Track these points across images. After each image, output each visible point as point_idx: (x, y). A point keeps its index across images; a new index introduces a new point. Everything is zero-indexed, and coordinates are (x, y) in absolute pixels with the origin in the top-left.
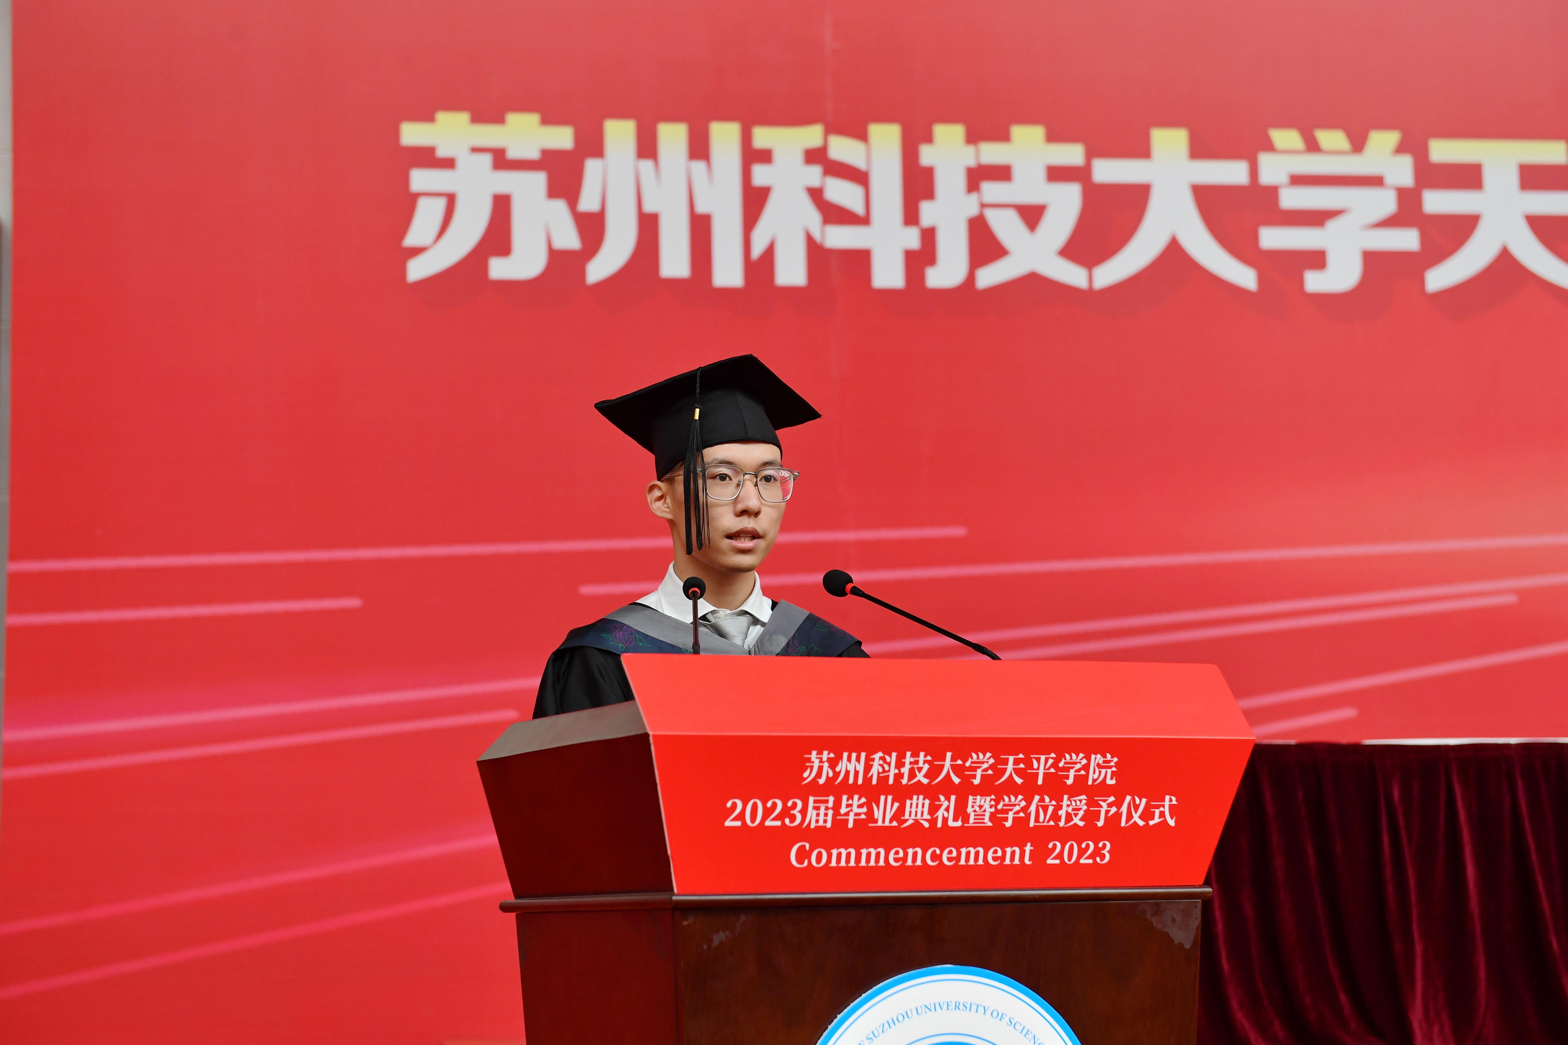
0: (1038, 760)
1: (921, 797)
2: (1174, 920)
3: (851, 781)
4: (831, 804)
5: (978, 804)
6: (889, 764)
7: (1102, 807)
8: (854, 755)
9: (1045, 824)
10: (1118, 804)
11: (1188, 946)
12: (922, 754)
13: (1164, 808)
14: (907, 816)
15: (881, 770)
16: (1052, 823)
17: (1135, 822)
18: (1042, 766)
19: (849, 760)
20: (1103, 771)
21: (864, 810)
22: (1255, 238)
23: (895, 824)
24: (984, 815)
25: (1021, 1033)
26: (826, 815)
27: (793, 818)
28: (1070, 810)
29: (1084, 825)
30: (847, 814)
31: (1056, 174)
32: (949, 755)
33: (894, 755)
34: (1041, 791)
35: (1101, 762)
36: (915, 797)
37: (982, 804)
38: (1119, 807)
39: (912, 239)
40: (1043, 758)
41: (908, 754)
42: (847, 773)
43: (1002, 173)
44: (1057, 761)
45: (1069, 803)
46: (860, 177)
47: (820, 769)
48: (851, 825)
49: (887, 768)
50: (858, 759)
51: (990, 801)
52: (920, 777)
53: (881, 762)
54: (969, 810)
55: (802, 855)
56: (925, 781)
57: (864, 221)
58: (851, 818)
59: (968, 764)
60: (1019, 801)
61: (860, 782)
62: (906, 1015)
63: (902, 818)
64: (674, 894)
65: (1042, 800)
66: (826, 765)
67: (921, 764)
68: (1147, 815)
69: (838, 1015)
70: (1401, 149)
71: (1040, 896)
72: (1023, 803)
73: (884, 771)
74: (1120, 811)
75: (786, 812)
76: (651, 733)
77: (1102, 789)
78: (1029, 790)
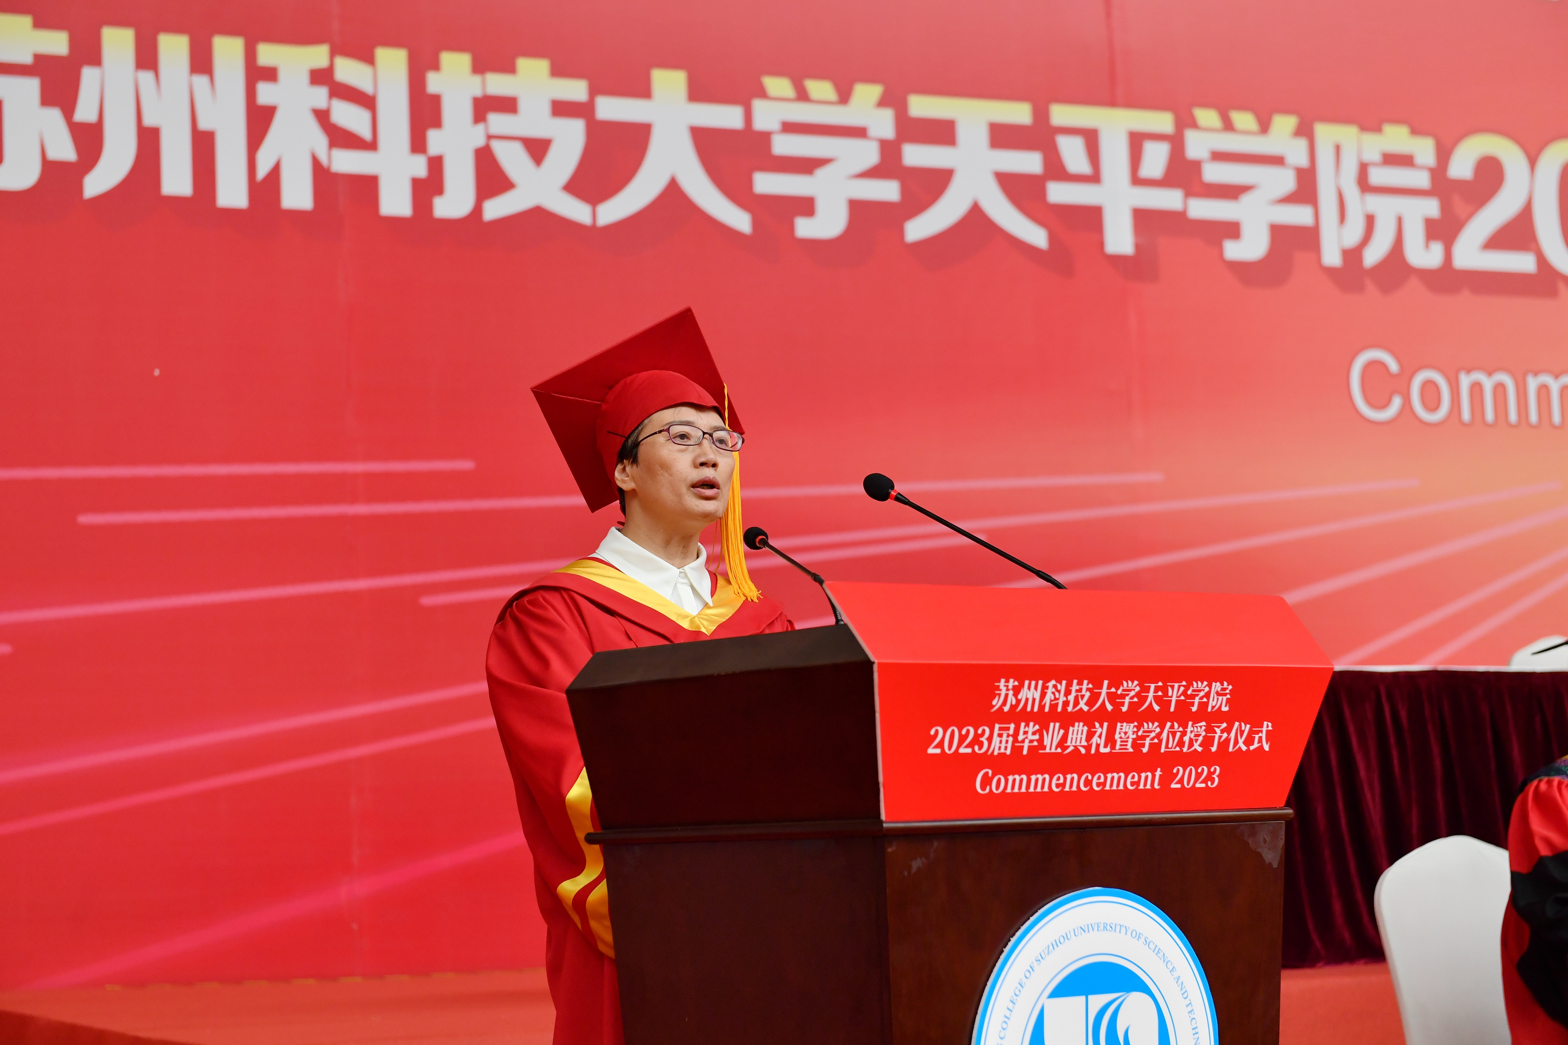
0: (1173, 687)
1: (1081, 724)
2: (1265, 841)
3: (1029, 709)
4: (1011, 732)
5: (1124, 731)
6: (1059, 692)
7: (1216, 733)
8: (1033, 683)
9: (1173, 750)
10: (1228, 730)
11: (1275, 865)
12: (1085, 682)
13: (1262, 733)
14: (1069, 743)
15: (1053, 698)
16: (1178, 749)
17: (1240, 747)
18: (1175, 693)
19: (1029, 688)
20: (1220, 698)
21: (1037, 737)
22: (750, 183)
23: (1059, 750)
24: (1127, 741)
25: (1154, 951)
26: (1007, 742)
27: (981, 745)
28: (1192, 736)
29: (1202, 751)
30: (1023, 741)
31: (561, 109)
32: (1106, 682)
33: (1064, 682)
34: (1172, 718)
35: (1219, 690)
36: (1077, 724)
37: (1127, 731)
38: (1229, 733)
39: (419, 167)
40: (1176, 685)
41: (1075, 682)
42: (1027, 700)
43: (508, 105)
44: (1187, 688)
45: (1192, 729)
46: (367, 101)
47: (1007, 695)
48: (1025, 752)
49: (1057, 696)
50: (1036, 688)
51: (1133, 729)
52: (1082, 705)
53: (1054, 690)
54: (1117, 736)
55: (986, 781)
56: (1086, 708)
57: (371, 146)
58: (1026, 745)
59: (1119, 692)
60: (1154, 727)
61: (1036, 709)
62: (1066, 937)
63: (1065, 745)
64: (881, 822)
65: (1172, 727)
66: (1011, 693)
67: (1084, 692)
68: (1249, 741)
69: (1011, 939)
70: (883, 103)
71: (1167, 819)
72: (1158, 730)
73: (1056, 699)
74: (1229, 737)
75: (977, 741)
76: (876, 661)
77: (1217, 716)
78: (1162, 717)
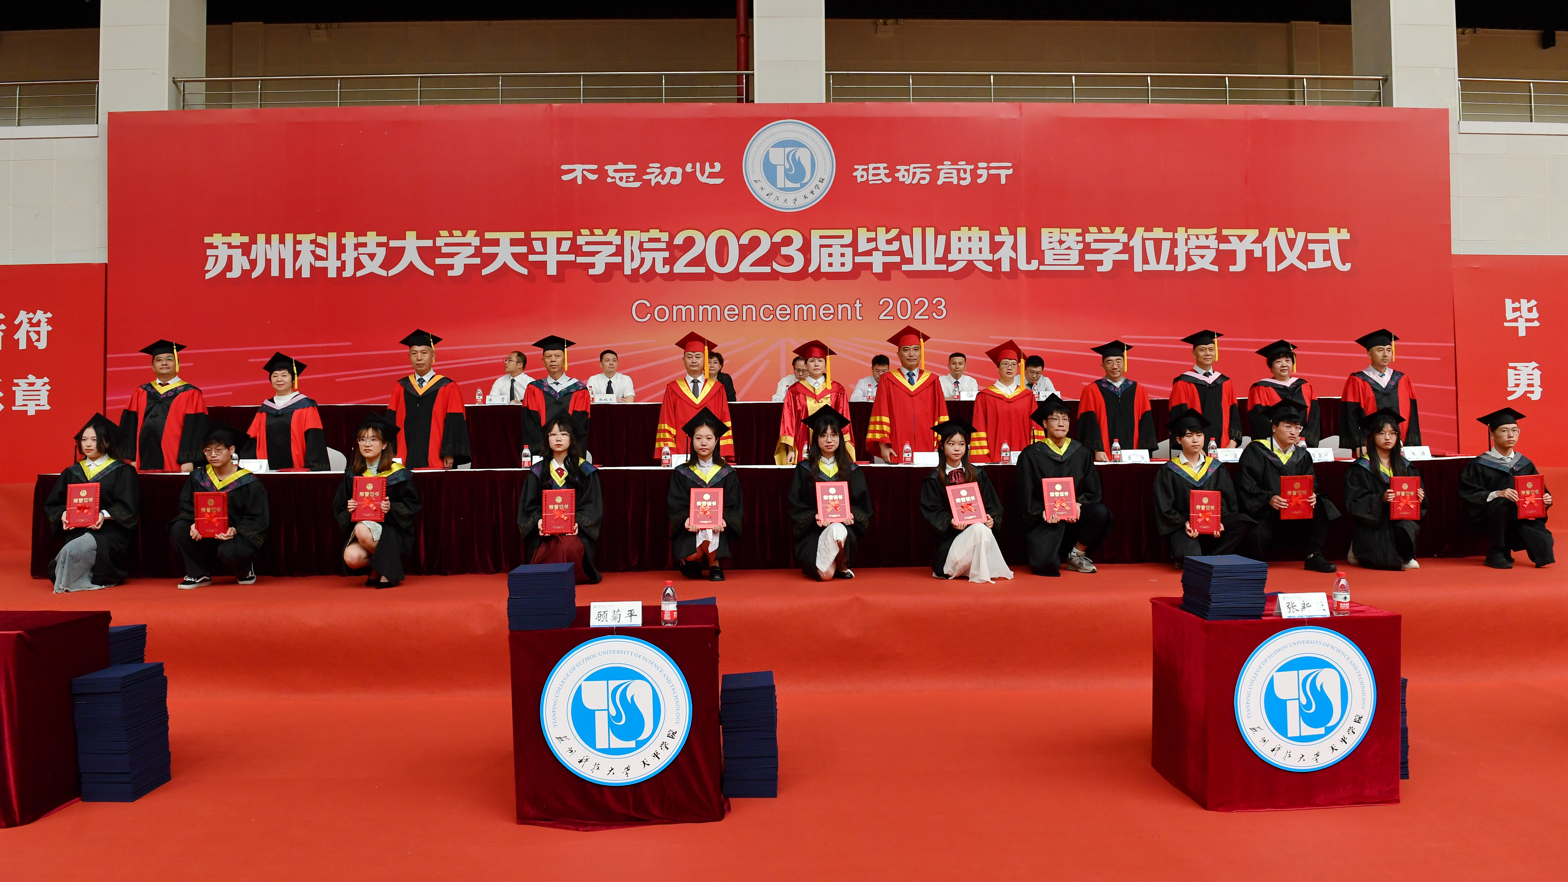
22: (434, 261)
31: (379, 245)
39: (339, 264)
43: (364, 245)
46: (325, 247)
57: (326, 259)
70: (476, 235)
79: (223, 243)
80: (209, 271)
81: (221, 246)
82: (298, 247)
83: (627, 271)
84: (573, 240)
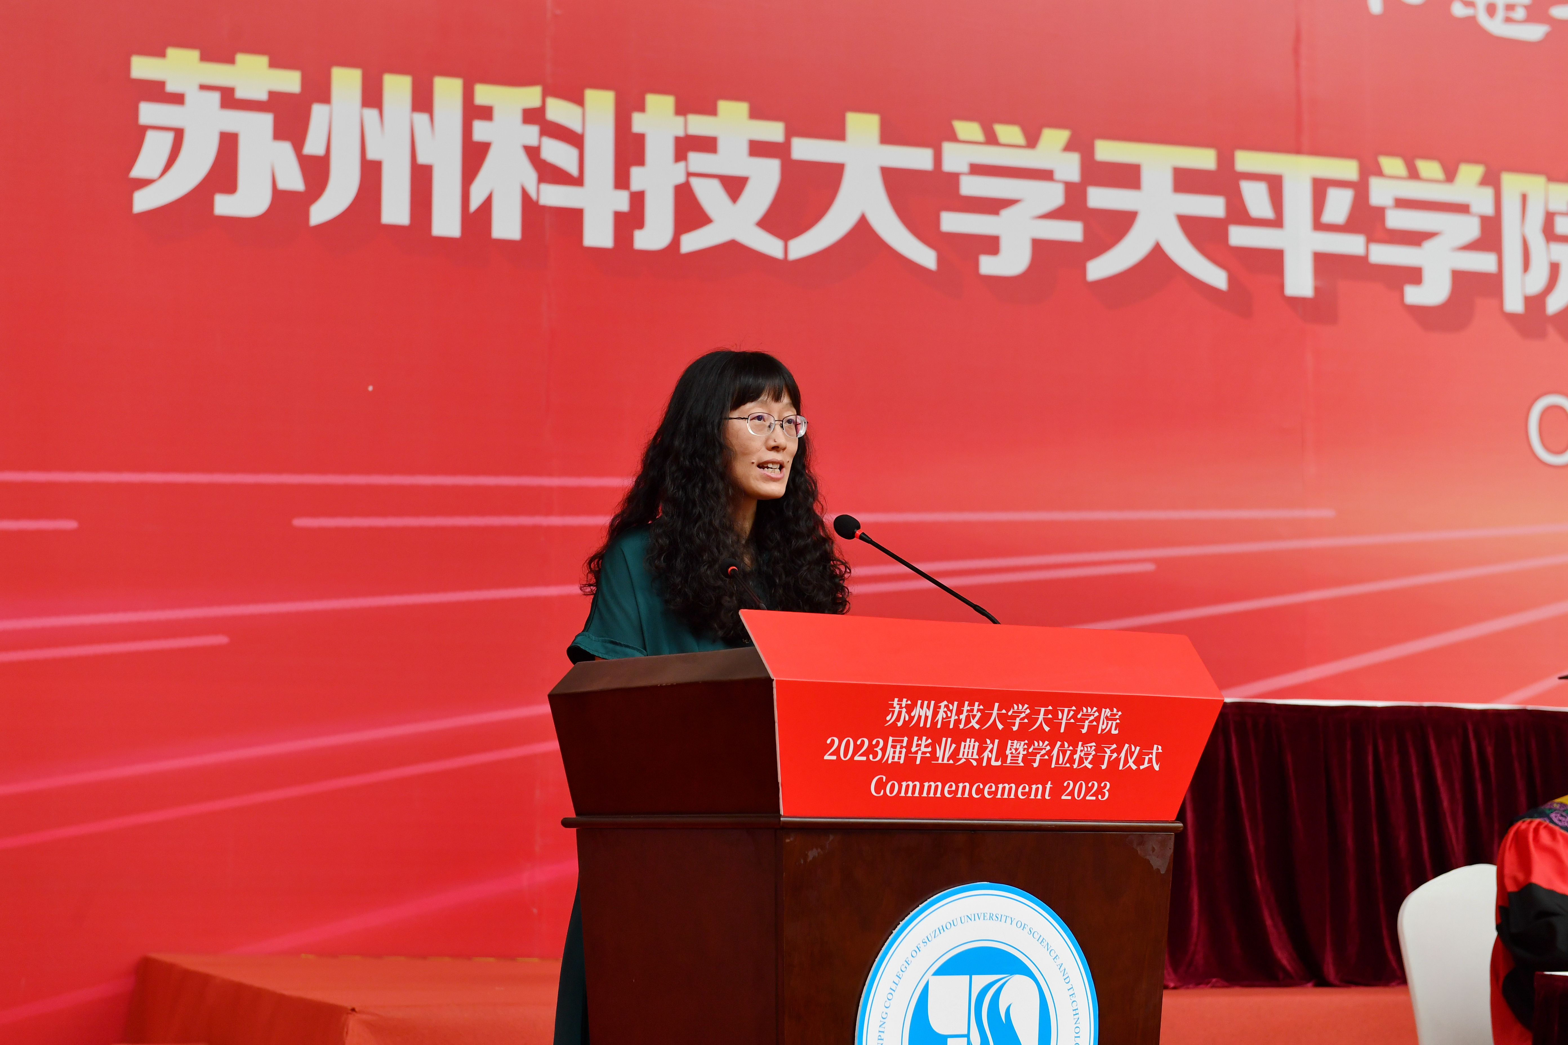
0: (1063, 712)
1: (973, 740)
2: (1153, 850)
3: (922, 725)
4: (905, 744)
5: (1014, 747)
6: (951, 711)
7: (1106, 753)
8: (926, 703)
9: (1063, 766)
10: (1118, 751)
11: (1163, 872)
12: (977, 704)
13: (1152, 755)
14: (961, 756)
15: (945, 716)
16: (1068, 765)
17: (1130, 766)
18: (1065, 716)
19: (922, 707)
20: (1110, 722)
21: (929, 749)
22: (937, 221)
23: (951, 762)
24: (1018, 757)
25: (1038, 940)
26: (900, 752)
27: (875, 755)
28: (1082, 755)
29: (1092, 767)
30: (916, 752)
31: (758, 149)
32: (997, 705)
33: (956, 703)
34: (1063, 738)
35: (1109, 715)
36: (968, 740)
37: (1018, 748)
38: (1119, 754)
39: (622, 202)
40: (1066, 710)
41: (967, 703)
42: (920, 717)
43: (708, 145)
44: (1076, 712)
45: (1082, 748)
46: (575, 139)
47: (900, 713)
48: (918, 762)
49: (949, 715)
50: (928, 707)
51: (1024, 746)
52: (974, 723)
53: (946, 709)
54: (1008, 752)
55: (880, 786)
56: (977, 727)
57: (578, 181)
58: (919, 755)
59: (1010, 713)
60: (1045, 746)
61: (928, 725)
62: (953, 924)
63: (957, 757)
64: (780, 816)
65: (1062, 745)
66: (904, 710)
67: (975, 712)
68: (1139, 761)
69: (900, 922)
70: (1069, 147)
71: (1056, 826)
72: (1048, 748)
73: (947, 717)
74: (1119, 757)
75: (871, 750)
76: (775, 679)
77: (1107, 738)
78: (1053, 737)
79: (203, 87)
80: (144, 183)
81: (193, 96)
82: (481, 131)
83: (1514, 303)
84: (1360, 189)
